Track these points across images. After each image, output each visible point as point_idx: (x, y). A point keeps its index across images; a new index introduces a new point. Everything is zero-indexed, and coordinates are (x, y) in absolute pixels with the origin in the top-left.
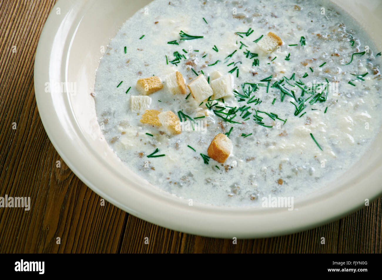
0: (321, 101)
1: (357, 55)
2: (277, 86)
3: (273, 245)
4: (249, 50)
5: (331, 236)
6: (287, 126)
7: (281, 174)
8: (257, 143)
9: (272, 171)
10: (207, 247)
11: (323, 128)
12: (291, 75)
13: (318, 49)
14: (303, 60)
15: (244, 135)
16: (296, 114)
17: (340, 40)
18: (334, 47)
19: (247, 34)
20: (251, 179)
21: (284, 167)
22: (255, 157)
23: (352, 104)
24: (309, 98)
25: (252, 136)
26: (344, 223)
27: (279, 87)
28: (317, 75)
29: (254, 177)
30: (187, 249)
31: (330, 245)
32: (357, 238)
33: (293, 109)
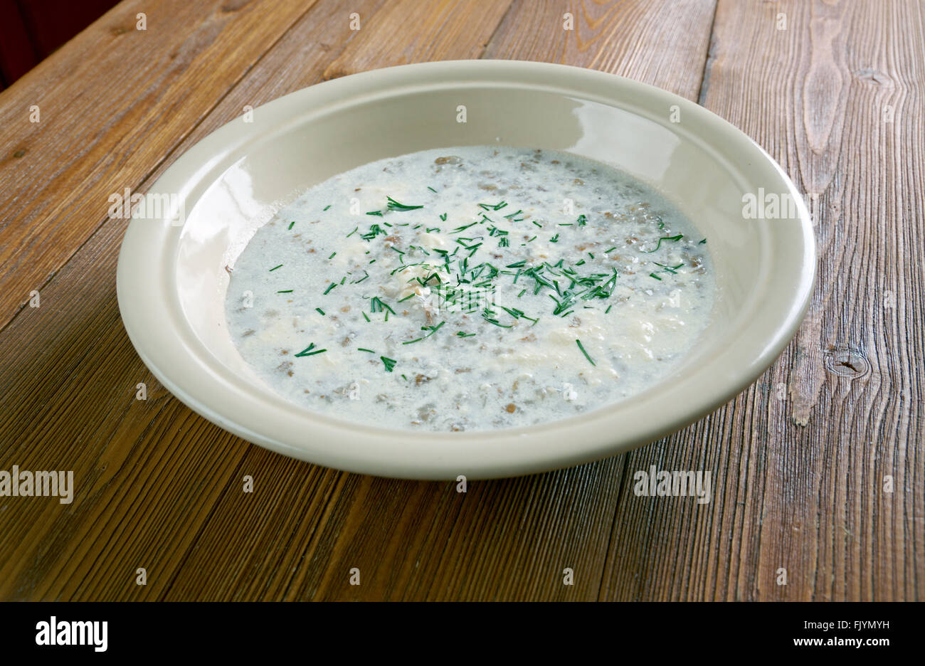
0: (602, 297)
1: (668, 240)
2: (531, 273)
3: (491, 526)
4: (495, 226)
5: (599, 519)
6: (538, 328)
7: (516, 397)
8: (481, 348)
9: (500, 391)
10: (369, 521)
11: (600, 334)
12: (556, 261)
13: (605, 231)
14: (579, 243)
15: (461, 334)
16: (557, 312)
17: (641, 221)
18: (630, 230)
19: (496, 208)
20: (458, 400)
21: (521, 387)
22: (472, 368)
23: (653, 304)
24: (582, 292)
25: (474, 337)
26: (626, 497)
27: (534, 276)
28: (600, 263)
29: (465, 397)
30: (333, 522)
31: (596, 534)
32: (649, 524)
33: (553, 305)
